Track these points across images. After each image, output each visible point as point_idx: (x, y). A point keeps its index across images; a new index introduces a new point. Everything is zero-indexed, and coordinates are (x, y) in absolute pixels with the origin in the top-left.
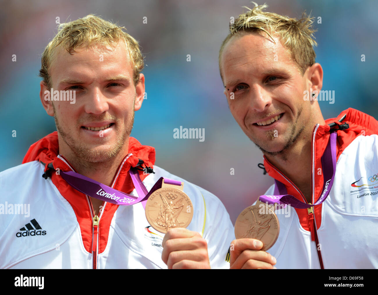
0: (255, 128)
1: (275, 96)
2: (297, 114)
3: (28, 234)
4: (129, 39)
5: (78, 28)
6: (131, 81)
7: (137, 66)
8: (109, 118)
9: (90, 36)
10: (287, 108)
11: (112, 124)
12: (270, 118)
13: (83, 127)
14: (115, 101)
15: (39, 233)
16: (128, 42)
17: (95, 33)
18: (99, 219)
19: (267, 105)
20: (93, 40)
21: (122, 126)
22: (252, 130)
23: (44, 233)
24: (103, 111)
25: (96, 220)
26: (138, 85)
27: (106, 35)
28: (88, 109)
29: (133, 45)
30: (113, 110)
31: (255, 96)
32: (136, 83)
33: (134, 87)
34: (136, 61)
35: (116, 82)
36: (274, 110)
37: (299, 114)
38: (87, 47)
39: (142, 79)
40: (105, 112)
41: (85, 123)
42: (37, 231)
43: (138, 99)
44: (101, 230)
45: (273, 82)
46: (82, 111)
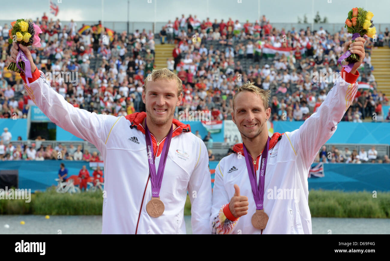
0: (244, 127)
1: (256, 117)
2: (261, 125)
3: (133, 141)
4: (178, 79)
5: (158, 72)
6: (176, 95)
7: (179, 90)
8: (165, 107)
9: (163, 75)
10: (259, 122)
11: (166, 110)
12: (252, 125)
13: (155, 109)
14: (168, 101)
15: (137, 142)
16: (178, 80)
17: (165, 74)
18: (159, 144)
19: (253, 120)
20: (163, 77)
21: (170, 111)
22: (243, 128)
23: (139, 143)
24: (162, 105)
25: (158, 144)
26: (179, 97)
27: (169, 76)
28: (157, 103)
29: (179, 82)
30: (167, 104)
31: (249, 115)
32: (178, 96)
33: (177, 97)
34: (179, 88)
35: (170, 94)
36: (255, 122)
37: (262, 125)
38: (161, 79)
39: (182, 94)
40: (163, 105)
41: (155, 108)
42: (136, 141)
43: (179, 102)
44: (159, 148)
45: (256, 112)
46: (154, 104)
